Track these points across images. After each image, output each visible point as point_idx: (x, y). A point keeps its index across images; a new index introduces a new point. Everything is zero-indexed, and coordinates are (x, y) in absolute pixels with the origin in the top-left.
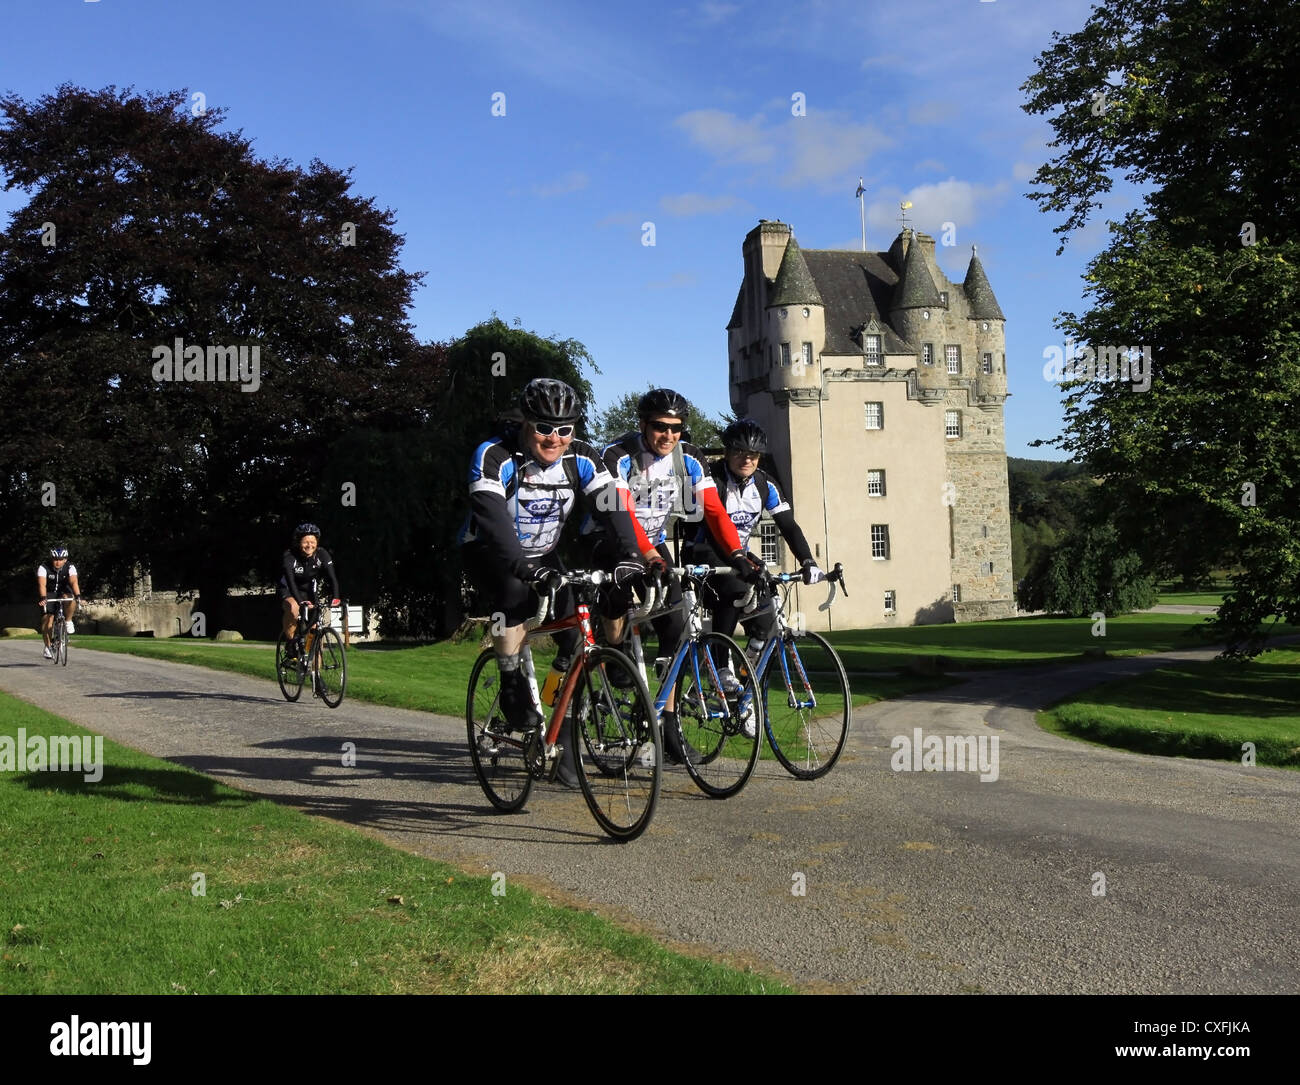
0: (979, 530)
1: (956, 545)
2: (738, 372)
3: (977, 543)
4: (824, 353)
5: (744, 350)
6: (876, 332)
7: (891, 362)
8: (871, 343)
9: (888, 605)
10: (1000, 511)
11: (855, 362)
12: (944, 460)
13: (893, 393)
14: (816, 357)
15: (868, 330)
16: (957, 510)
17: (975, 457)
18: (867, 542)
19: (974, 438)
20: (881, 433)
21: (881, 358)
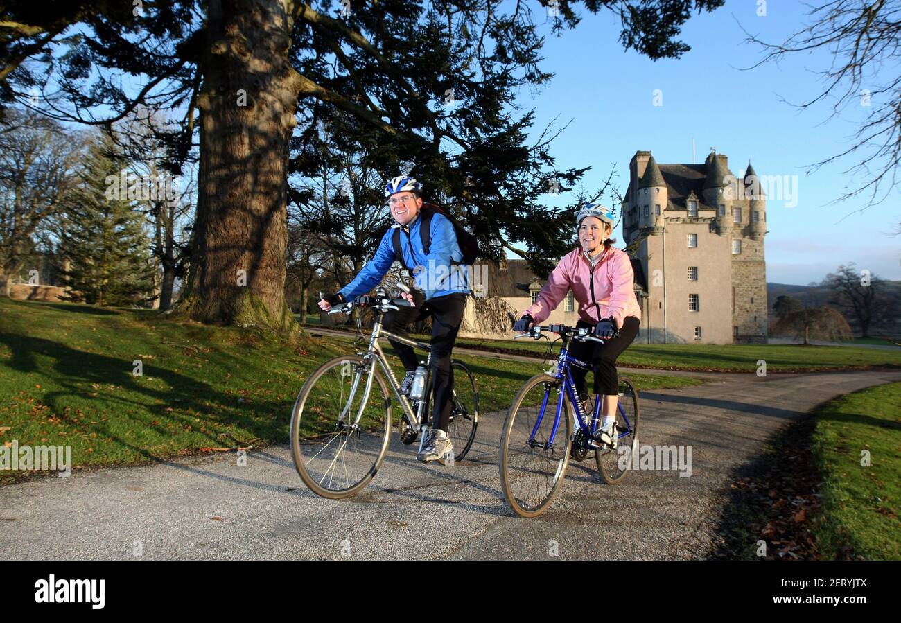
0: (750, 300)
1: (736, 307)
2: (626, 223)
3: (748, 306)
4: (666, 210)
5: (629, 212)
6: (694, 199)
7: (701, 214)
8: (690, 206)
9: (696, 334)
10: (761, 290)
11: (682, 214)
12: (730, 263)
13: (702, 229)
14: (662, 212)
15: (689, 199)
16: (737, 289)
17: (748, 264)
18: (686, 301)
19: (747, 254)
20: (696, 249)
21: (696, 212)
